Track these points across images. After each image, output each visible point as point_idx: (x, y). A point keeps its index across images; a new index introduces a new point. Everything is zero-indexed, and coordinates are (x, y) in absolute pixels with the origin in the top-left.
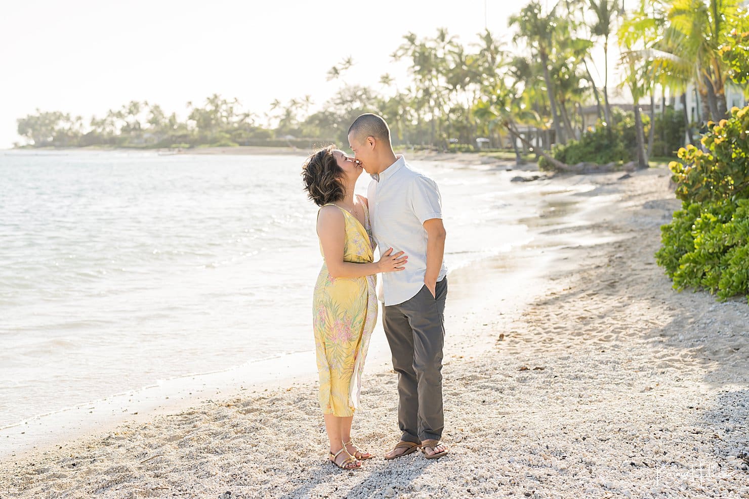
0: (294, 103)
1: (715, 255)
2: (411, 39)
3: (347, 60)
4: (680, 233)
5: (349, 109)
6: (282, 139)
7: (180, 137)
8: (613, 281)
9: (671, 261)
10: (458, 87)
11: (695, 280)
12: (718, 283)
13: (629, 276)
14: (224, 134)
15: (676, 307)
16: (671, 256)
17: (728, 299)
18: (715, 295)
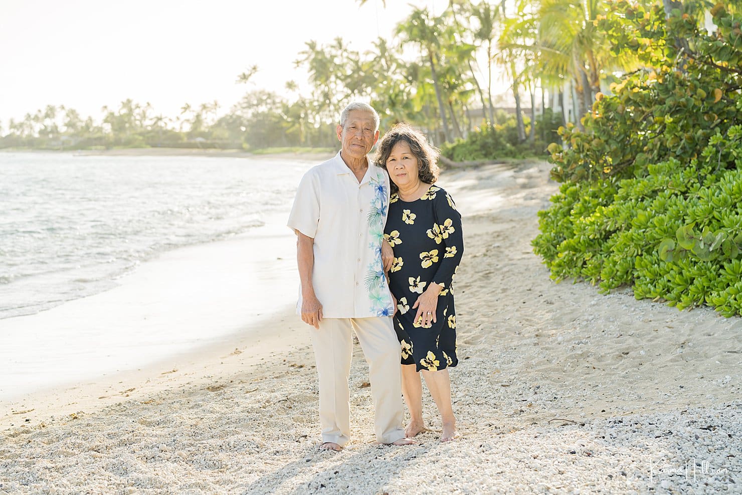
0: (204, 107)
1: (597, 241)
2: (312, 46)
3: (253, 67)
4: (558, 218)
5: (256, 113)
6: (193, 141)
7: (96, 139)
8: (488, 272)
9: (549, 249)
10: (356, 91)
11: (574, 269)
12: (600, 273)
13: (505, 266)
14: (137, 137)
15: (553, 301)
16: (548, 244)
17: (611, 290)
18: (596, 287)
